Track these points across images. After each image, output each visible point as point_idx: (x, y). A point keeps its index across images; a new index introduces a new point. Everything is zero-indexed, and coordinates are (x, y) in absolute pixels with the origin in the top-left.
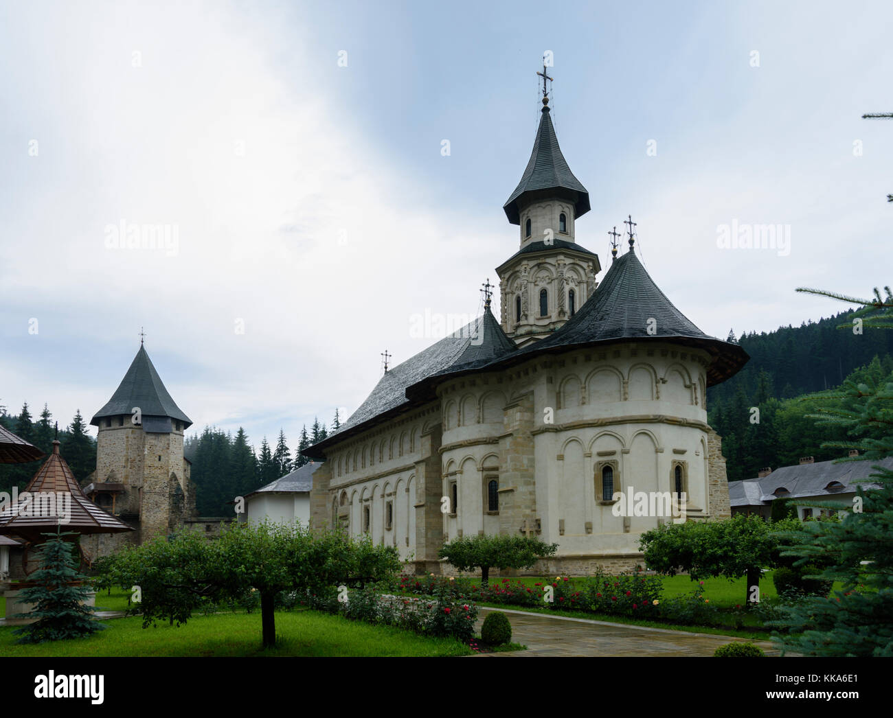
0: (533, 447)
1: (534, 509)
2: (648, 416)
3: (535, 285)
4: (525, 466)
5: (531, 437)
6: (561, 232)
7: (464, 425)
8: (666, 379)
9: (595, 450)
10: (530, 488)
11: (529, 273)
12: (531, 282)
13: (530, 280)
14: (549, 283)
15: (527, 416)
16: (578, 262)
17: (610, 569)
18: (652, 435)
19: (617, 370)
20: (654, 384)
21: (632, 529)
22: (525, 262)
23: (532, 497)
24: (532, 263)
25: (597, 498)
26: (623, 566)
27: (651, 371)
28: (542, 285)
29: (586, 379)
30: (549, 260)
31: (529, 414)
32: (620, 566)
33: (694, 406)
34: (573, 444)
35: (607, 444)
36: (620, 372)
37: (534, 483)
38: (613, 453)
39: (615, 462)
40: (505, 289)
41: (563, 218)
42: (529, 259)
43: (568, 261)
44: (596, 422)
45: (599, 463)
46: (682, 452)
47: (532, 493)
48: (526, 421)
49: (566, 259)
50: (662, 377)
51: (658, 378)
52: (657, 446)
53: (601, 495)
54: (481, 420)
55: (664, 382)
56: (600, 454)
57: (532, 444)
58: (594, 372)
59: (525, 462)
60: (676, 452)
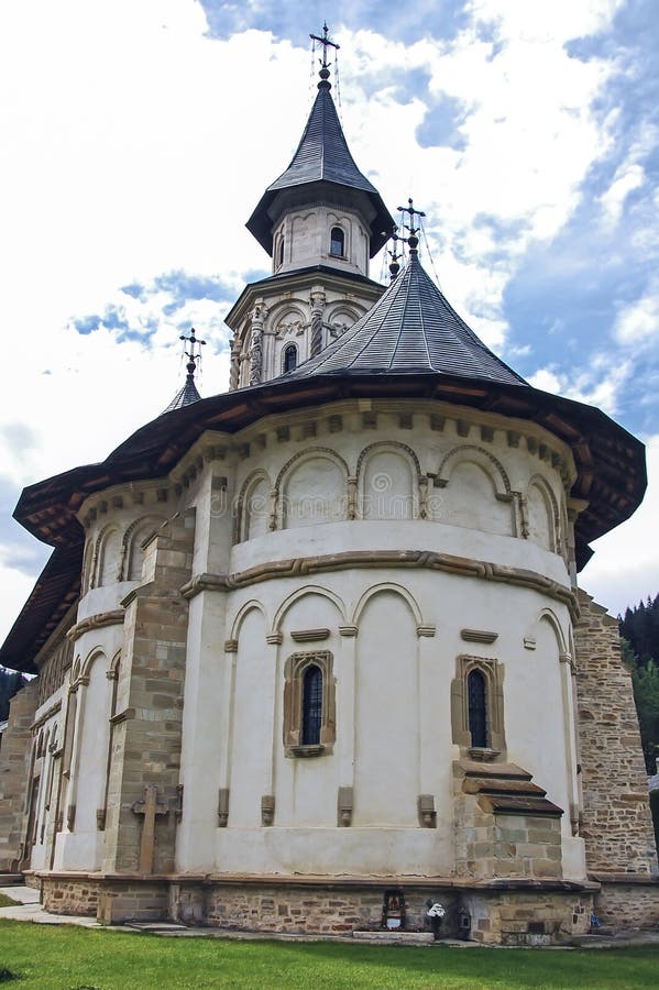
0: (185, 624)
1: (174, 761)
2: (397, 552)
3: (276, 339)
4: (161, 663)
5: (183, 603)
6: (331, 256)
7: (100, 586)
8: (444, 477)
9: (289, 628)
10: (169, 714)
11: (266, 319)
12: (269, 334)
13: (269, 330)
14: (298, 335)
15: (175, 558)
16: (355, 300)
17: (301, 918)
18: (406, 596)
19: (337, 456)
20: (415, 485)
21: (356, 818)
22: (258, 301)
23: (173, 734)
24: (270, 302)
25: (287, 739)
26: (331, 913)
27: (410, 459)
28: (289, 337)
29: (280, 476)
30: (297, 296)
31: (180, 555)
32: (322, 912)
33: (519, 541)
34: (253, 616)
35: (310, 616)
36: (344, 461)
37: (181, 704)
38: (324, 636)
39: (328, 656)
40: (237, 354)
41: (337, 235)
42: (266, 294)
43: (332, 297)
44: (288, 565)
45: (296, 659)
46: (488, 639)
47: (175, 726)
48: (172, 569)
49: (328, 293)
50: (434, 471)
51: (424, 473)
52: (419, 621)
53: (296, 734)
54: (126, 575)
55: (441, 484)
56: (300, 638)
57: (182, 617)
58: (296, 463)
59: (162, 655)
60: (468, 636)
